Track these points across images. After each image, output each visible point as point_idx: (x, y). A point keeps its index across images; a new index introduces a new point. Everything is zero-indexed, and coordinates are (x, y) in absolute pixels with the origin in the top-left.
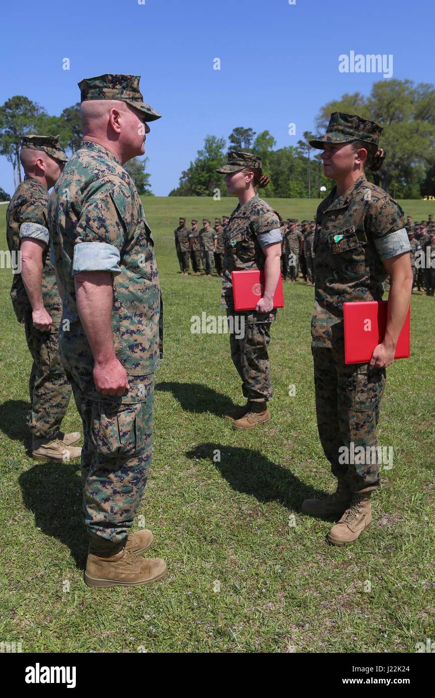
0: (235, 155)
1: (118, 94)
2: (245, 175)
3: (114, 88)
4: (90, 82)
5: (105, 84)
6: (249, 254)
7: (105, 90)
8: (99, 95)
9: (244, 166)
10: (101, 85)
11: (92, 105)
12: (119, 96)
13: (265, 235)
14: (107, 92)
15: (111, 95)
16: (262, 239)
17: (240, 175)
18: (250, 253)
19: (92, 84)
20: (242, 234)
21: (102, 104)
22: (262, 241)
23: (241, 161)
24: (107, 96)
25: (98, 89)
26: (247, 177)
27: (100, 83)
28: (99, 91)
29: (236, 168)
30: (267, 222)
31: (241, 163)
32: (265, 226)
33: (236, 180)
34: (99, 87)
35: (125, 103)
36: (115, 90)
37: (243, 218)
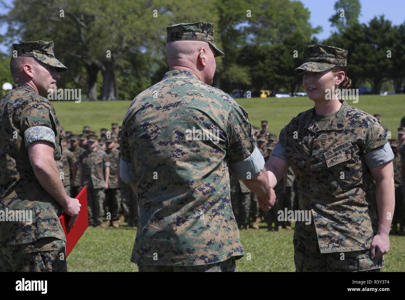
0: (322, 50)
1: (205, 37)
2: (335, 76)
3: (203, 32)
4: (186, 27)
5: (197, 29)
6: (354, 178)
7: (197, 33)
8: (193, 37)
9: (334, 63)
10: (194, 30)
11: (187, 44)
12: (205, 38)
13: (378, 152)
14: (199, 35)
15: (201, 37)
16: (375, 157)
17: (329, 75)
18: (355, 176)
19: (188, 29)
20: (347, 153)
21: (194, 44)
22: (375, 159)
23: (332, 57)
24: (198, 38)
25: (191, 33)
26: (337, 78)
27: (194, 28)
28: (192, 34)
29: (326, 66)
30: (379, 135)
31: (332, 60)
32: (377, 141)
33: (325, 82)
34: (193, 31)
35: (208, 44)
36: (203, 34)
37: (340, 132)
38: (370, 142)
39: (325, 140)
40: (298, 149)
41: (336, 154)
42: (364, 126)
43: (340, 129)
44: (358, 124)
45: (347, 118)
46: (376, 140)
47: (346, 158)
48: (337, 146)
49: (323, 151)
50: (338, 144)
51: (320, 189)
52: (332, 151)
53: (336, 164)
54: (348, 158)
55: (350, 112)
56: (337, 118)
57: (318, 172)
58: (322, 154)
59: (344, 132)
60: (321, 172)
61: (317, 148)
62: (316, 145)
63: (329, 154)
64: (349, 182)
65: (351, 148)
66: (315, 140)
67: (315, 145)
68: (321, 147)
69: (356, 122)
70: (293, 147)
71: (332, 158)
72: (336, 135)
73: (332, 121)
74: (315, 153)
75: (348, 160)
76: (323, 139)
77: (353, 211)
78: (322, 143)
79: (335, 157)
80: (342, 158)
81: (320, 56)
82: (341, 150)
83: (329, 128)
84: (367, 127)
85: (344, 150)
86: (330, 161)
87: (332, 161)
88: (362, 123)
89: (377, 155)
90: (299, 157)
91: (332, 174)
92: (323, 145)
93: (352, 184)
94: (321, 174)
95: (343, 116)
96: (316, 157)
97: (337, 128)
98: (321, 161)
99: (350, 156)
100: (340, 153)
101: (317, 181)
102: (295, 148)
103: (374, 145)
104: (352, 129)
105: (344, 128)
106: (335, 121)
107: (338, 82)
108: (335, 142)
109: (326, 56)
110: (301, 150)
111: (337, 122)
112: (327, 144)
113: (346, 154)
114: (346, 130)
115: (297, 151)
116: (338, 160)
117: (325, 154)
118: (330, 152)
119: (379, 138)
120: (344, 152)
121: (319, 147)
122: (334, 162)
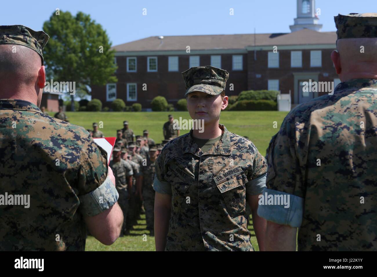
38: (256, 169)
39: (212, 164)
40: (181, 173)
41: (228, 179)
42: (251, 152)
43: (227, 154)
44: (245, 150)
45: (232, 143)
46: (261, 166)
47: (237, 184)
48: (226, 171)
49: (212, 176)
50: (227, 169)
51: (211, 216)
52: (222, 175)
53: (229, 190)
54: (239, 184)
55: (233, 137)
56: (223, 143)
57: (207, 198)
58: (211, 178)
59: (231, 156)
60: (210, 198)
61: (204, 172)
62: (203, 169)
63: (220, 179)
64: (237, 209)
65: (242, 173)
66: (201, 164)
67: (201, 169)
68: (207, 172)
69: (242, 148)
70: (174, 171)
71: (223, 184)
72: (223, 159)
73: (218, 146)
74: (202, 177)
75: (240, 185)
76: (209, 164)
77: (242, 241)
78: (209, 168)
79: (227, 182)
80: (234, 184)
81: (212, 79)
82: (233, 175)
83: (215, 151)
84: (254, 153)
85: (235, 175)
86: (222, 186)
87: (224, 186)
88: (248, 149)
89: (261, 181)
90: (181, 181)
91: (223, 200)
92: (210, 169)
93: (238, 211)
94: (210, 200)
95: (228, 141)
96: (204, 182)
97: (224, 153)
98: (211, 186)
99: (241, 181)
100: (232, 178)
101: (206, 208)
102: (176, 172)
103: (260, 172)
104: (240, 155)
105: (231, 153)
106: (220, 145)
107: (223, 107)
108: (224, 167)
109: (218, 79)
110: (184, 173)
111: (223, 147)
112: (215, 168)
113: (237, 179)
114: (233, 155)
115: (179, 174)
116: (231, 185)
117: (215, 178)
118: (220, 177)
119: (263, 165)
120: (236, 178)
121: (206, 171)
122: (226, 187)
